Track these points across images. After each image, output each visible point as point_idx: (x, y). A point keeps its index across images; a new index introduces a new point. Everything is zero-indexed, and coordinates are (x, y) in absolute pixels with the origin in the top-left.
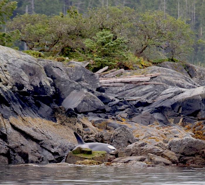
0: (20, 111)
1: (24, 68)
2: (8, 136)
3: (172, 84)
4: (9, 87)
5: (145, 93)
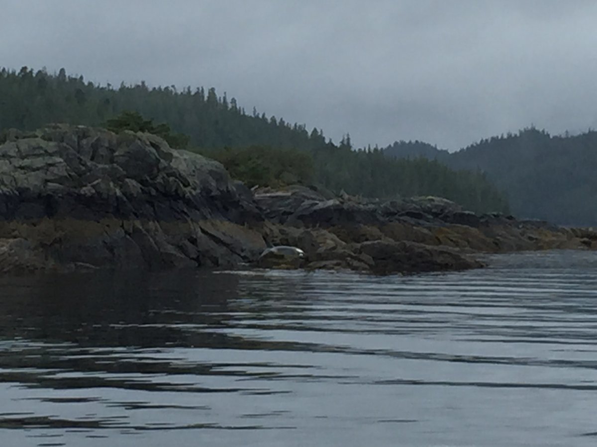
0: (209, 215)
1: (211, 172)
2: (198, 241)
3: (308, 199)
4: (198, 191)
5: (288, 205)
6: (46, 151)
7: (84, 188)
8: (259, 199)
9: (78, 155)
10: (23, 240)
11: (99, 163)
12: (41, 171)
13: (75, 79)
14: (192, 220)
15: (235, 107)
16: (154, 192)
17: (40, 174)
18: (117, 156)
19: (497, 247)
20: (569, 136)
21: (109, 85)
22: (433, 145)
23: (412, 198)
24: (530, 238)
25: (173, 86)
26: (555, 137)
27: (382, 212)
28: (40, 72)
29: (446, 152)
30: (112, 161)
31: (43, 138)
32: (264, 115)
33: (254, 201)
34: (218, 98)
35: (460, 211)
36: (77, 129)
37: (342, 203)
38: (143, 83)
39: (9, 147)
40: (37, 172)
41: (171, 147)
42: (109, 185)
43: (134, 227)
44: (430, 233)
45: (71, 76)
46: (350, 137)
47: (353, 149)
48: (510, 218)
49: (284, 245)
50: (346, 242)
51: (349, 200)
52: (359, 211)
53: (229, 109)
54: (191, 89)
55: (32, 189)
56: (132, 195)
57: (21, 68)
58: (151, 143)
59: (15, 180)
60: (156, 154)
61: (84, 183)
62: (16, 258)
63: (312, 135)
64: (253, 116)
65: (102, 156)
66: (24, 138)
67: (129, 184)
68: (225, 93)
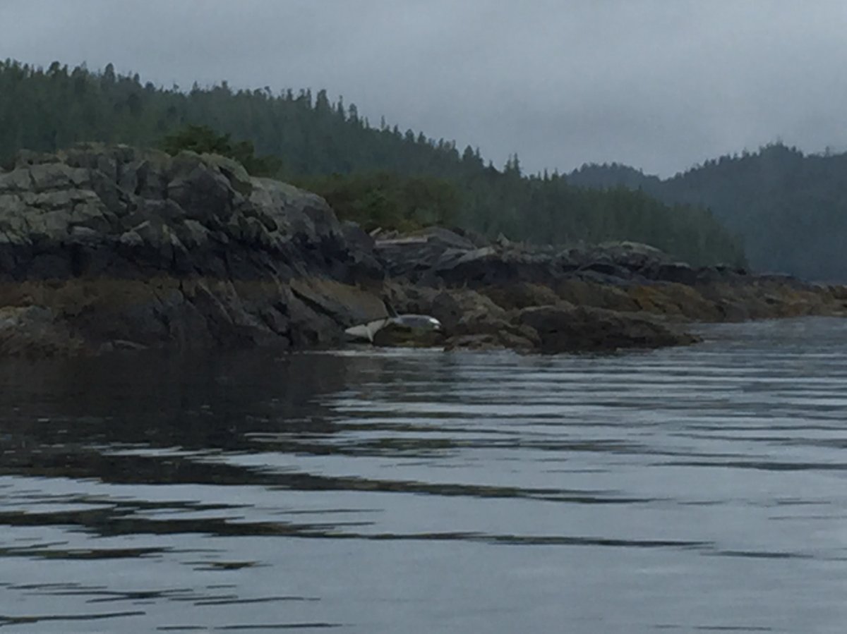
0: (304, 270)
1: (307, 210)
2: (289, 307)
3: (450, 246)
4: (290, 237)
5: (423, 256)
6: (71, 181)
7: (126, 234)
8: (382, 247)
9: (117, 187)
10: (37, 309)
11: (148, 198)
12: (64, 210)
13: (128, 79)
14: (279, 277)
15: (355, 117)
16: (225, 239)
17: (63, 213)
18: (172, 188)
19: (722, 313)
20: (831, 155)
21: (176, 87)
22: (636, 168)
23: (600, 245)
24: (770, 301)
25: (267, 88)
26: (811, 157)
27: (557, 264)
28: (77, 69)
29: (655, 178)
30: (165, 195)
31: (69, 162)
32: (396, 129)
33: (374, 251)
34: (331, 105)
35: (667, 263)
36: (116, 150)
37: (499, 252)
38: (224, 83)
39: (19, 177)
40: (59, 212)
41: (250, 174)
42: (161, 230)
43: (196, 288)
44: (626, 295)
45: (122, 74)
46: (519, 159)
47: (523, 176)
48: (741, 272)
49: (412, 313)
50: (504, 307)
51: (510, 248)
52: (524, 263)
53: (346, 120)
54: (293, 92)
55: (51, 236)
56: (194, 243)
57: (50, 64)
58: (221, 168)
59: (27, 222)
60: (229, 186)
61: (126, 227)
62: (27, 335)
63: (464, 156)
64: (381, 130)
65: (152, 188)
66: (41, 163)
67: (191, 228)
68: (341, 97)
